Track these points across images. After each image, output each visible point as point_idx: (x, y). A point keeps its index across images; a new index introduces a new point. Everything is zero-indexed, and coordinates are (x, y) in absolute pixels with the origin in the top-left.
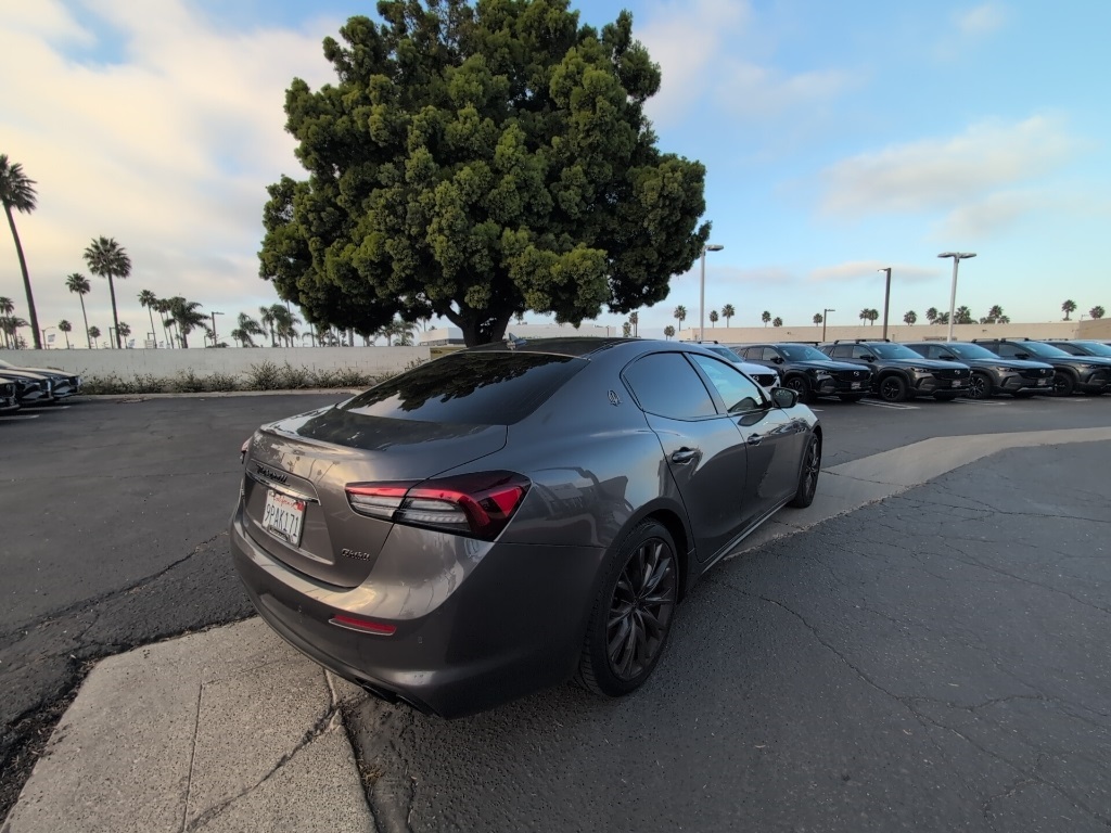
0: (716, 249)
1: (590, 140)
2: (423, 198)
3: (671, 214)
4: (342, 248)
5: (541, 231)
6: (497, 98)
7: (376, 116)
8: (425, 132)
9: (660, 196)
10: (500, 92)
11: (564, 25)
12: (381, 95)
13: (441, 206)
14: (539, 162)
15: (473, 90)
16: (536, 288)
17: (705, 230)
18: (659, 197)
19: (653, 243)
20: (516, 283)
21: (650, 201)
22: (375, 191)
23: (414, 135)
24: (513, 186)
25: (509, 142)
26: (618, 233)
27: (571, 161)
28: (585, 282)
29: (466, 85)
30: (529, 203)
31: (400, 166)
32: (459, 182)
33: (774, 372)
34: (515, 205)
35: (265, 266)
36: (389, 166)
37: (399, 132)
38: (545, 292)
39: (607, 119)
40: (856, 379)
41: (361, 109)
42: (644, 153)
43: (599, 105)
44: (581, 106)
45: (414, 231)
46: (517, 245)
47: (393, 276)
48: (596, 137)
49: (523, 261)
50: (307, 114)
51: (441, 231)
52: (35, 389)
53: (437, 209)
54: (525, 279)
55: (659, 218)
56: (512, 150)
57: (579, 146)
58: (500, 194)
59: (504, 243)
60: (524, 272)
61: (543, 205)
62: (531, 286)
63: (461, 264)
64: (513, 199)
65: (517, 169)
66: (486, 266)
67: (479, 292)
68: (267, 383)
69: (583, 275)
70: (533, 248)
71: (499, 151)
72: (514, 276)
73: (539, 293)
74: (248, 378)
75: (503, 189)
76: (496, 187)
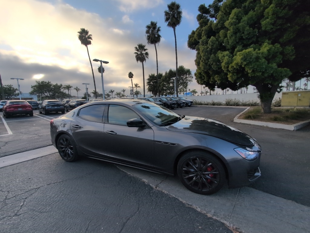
20: (225, 72)
24: (232, 34)
25: (231, 18)
59: (220, 59)
60: (226, 67)
61: (248, 34)
62: (230, 72)
63: (209, 69)
64: (232, 39)
65: (232, 27)
66: (216, 68)
67: (217, 77)
68: (228, 104)
69: (242, 63)
70: (227, 57)
71: (227, 24)
72: (224, 69)
73: (231, 74)
74: (224, 102)
75: (228, 37)
76: (227, 37)
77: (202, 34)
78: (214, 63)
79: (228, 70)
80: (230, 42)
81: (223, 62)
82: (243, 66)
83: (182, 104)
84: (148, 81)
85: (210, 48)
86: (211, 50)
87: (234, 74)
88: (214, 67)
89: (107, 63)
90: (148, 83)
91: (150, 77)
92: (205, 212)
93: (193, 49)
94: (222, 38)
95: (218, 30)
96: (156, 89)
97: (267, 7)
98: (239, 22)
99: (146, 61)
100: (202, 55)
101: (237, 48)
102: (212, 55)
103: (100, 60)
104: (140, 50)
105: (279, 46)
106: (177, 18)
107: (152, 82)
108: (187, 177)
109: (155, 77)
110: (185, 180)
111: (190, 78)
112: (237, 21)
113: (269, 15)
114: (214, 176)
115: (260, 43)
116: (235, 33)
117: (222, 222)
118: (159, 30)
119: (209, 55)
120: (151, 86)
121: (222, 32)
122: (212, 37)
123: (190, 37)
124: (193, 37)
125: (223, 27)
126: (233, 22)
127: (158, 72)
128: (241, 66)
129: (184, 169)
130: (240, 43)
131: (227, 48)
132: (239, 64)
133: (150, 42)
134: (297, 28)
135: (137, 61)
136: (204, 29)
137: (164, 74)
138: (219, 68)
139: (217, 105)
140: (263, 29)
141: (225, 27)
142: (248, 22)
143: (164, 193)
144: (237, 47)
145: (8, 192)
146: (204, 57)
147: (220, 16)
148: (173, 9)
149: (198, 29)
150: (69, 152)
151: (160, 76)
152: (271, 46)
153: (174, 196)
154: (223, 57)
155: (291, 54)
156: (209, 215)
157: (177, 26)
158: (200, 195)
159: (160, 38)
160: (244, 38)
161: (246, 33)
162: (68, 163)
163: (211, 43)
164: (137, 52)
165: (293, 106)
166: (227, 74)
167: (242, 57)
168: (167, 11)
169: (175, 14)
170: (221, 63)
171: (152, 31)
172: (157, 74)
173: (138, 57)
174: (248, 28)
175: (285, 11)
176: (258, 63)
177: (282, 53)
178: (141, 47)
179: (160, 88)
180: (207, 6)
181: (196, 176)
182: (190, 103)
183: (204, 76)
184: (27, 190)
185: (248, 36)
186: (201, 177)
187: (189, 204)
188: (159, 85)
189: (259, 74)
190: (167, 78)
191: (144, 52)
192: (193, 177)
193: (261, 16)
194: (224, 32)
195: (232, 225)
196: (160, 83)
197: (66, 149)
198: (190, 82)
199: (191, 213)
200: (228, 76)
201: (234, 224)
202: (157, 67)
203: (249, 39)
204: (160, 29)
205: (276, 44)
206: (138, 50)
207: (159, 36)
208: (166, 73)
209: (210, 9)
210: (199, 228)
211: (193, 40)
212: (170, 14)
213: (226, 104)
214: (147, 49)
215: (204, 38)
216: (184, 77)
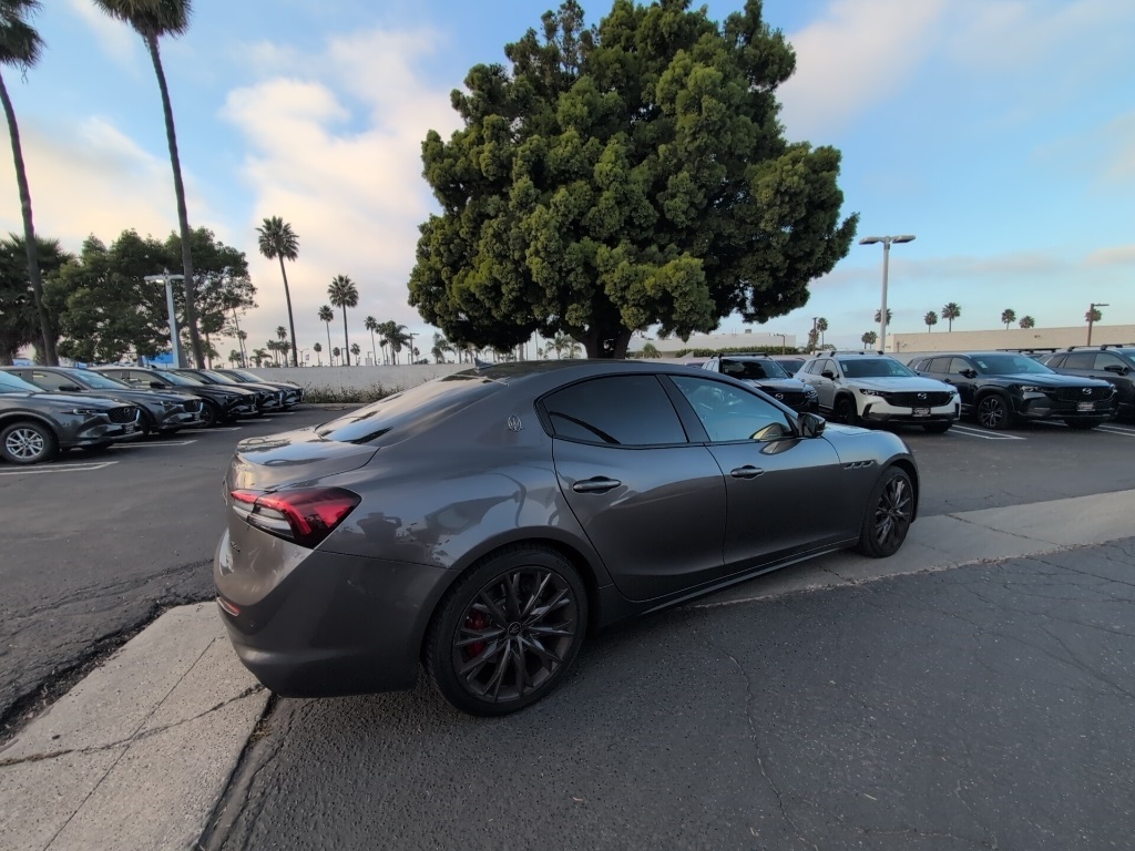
0: (905, 240)
1: (697, 143)
2: (523, 225)
3: (793, 210)
4: (466, 275)
5: (643, 244)
6: (607, 115)
7: (486, 153)
8: (529, 161)
9: (777, 192)
10: (610, 109)
11: (679, 27)
12: (493, 134)
13: (537, 230)
14: (641, 174)
15: (578, 112)
16: (631, 303)
17: (851, 223)
18: (775, 194)
19: (774, 244)
20: (611, 299)
21: (765, 201)
22: (486, 222)
23: (517, 165)
24: (612, 202)
25: (608, 160)
26: (735, 237)
27: (679, 167)
28: (681, 294)
29: (572, 109)
30: (631, 218)
31: (505, 197)
32: (555, 205)
33: (950, 388)
34: (613, 221)
35: (412, 295)
36: (496, 198)
37: (505, 165)
38: (641, 307)
39: (714, 119)
40: (1087, 399)
41: (475, 149)
42: (768, 145)
43: (704, 105)
44: (687, 110)
45: (517, 255)
46: (612, 261)
47: (504, 298)
48: (703, 138)
49: (616, 276)
50: (434, 160)
51: (537, 253)
52: (270, 398)
53: (533, 233)
54: (619, 295)
55: (776, 217)
56: (610, 165)
57: (686, 151)
58: (599, 211)
59: (597, 260)
60: (618, 288)
61: (646, 217)
62: (626, 302)
69: (677, 287)
72: (610, 293)
73: (633, 309)
75: (602, 206)
77: (516, 169)
78: (580, 270)
79: (624, 299)
80: (607, 220)
81: (606, 272)
82: (675, 294)
95: (565, 177)
116: (619, 203)
119: (564, 241)
127: (29, 227)
128: (668, 294)
129: (876, 513)
132: (667, 289)
140: (668, 216)
141: (593, 178)
142: (643, 188)
144: (620, 240)
146: (549, 244)
147: (575, 140)
160: (637, 223)
166: (620, 308)
170: (597, 275)
188: (52, 303)
193: (662, 184)
194: (588, 190)
196: (64, 293)
198: (237, 309)
200: (624, 313)
207: (26, 34)
208: (92, 246)
216: (207, 282)
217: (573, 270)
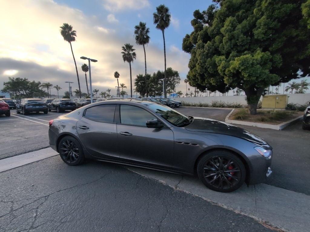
5: (243, 51)
20: (221, 75)
24: (227, 40)
25: (226, 26)
28: (242, 70)
49: (221, 66)
59: (216, 62)
60: (222, 71)
62: (226, 75)
63: (205, 72)
64: (227, 44)
65: (228, 33)
66: (212, 71)
67: (212, 80)
68: (214, 105)
69: (239, 68)
70: (224, 61)
71: (222, 30)
72: (220, 73)
73: (227, 78)
74: (211, 104)
75: (224, 42)
76: (222, 43)
77: (198, 39)
78: (211, 67)
79: (224, 74)
80: (225, 47)
81: (219, 66)
82: (240, 71)
83: (171, 105)
84: (136, 81)
85: (206, 52)
86: (207, 54)
87: (230, 78)
88: (210, 70)
89: (95, 61)
90: (136, 83)
91: (138, 77)
92: (232, 209)
93: (187, 52)
94: (217, 43)
95: (214, 36)
96: (144, 90)
97: (259, 18)
98: (234, 30)
99: (133, 61)
100: (199, 58)
101: (232, 54)
102: (209, 59)
103: (88, 58)
104: (127, 50)
105: (269, 54)
106: (166, 20)
107: (140, 83)
108: (208, 176)
109: (143, 77)
110: (206, 180)
111: (177, 80)
112: (232, 28)
113: (261, 26)
114: (235, 174)
115: (252, 50)
116: (230, 39)
117: (251, 218)
118: (147, 31)
119: (206, 59)
120: (139, 87)
121: (217, 38)
122: (208, 42)
123: (185, 40)
124: (188, 40)
125: (219, 33)
126: (229, 29)
127: (146, 73)
128: (238, 71)
129: (205, 168)
130: (234, 49)
131: (222, 53)
132: (237, 69)
133: (138, 43)
134: (285, 39)
135: (124, 60)
136: (200, 34)
137: (152, 75)
138: (215, 72)
139: (204, 106)
140: (255, 37)
141: (221, 33)
142: (242, 30)
143: (186, 193)
144: (231, 52)
145: (12, 202)
146: (201, 61)
147: (216, 23)
148: (162, 12)
149: (193, 33)
150: (74, 155)
151: (148, 77)
152: (263, 53)
153: (197, 196)
154: (220, 61)
155: (279, 62)
156: (237, 212)
157: (166, 28)
158: (221, 193)
159: (149, 39)
160: (239, 45)
161: (240, 40)
162: (73, 167)
163: (207, 48)
164: (124, 52)
165: (272, 108)
166: (224, 78)
167: (240, 62)
168: (156, 14)
169: (164, 17)
170: (218, 66)
171: (141, 32)
172: (145, 75)
173: (125, 56)
174: (242, 35)
175: (275, 23)
176: (253, 68)
177: (271, 60)
178: (128, 47)
179: (148, 89)
180: (201, 12)
181: (217, 175)
182: (178, 104)
183: (198, 78)
184: (36, 199)
185: (242, 43)
186: (222, 176)
187: (214, 203)
188: (147, 86)
189: (254, 78)
190: (156, 80)
191: (131, 52)
192: (214, 176)
193: (253, 25)
194: (220, 38)
195: (260, 219)
196: (149, 84)
197: (70, 152)
198: (177, 84)
199: (219, 211)
200: (225, 79)
201: (263, 218)
202: (146, 67)
203: (243, 46)
204: (149, 30)
205: (267, 52)
206: (125, 50)
207: (148, 38)
208: (154, 75)
209: (204, 15)
210: (233, 225)
211: (188, 44)
212: (158, 16)
213: (213, 105)
214: (135, 49)
215: (200, 42)
216: (172, 79)
217: (209, 67)
